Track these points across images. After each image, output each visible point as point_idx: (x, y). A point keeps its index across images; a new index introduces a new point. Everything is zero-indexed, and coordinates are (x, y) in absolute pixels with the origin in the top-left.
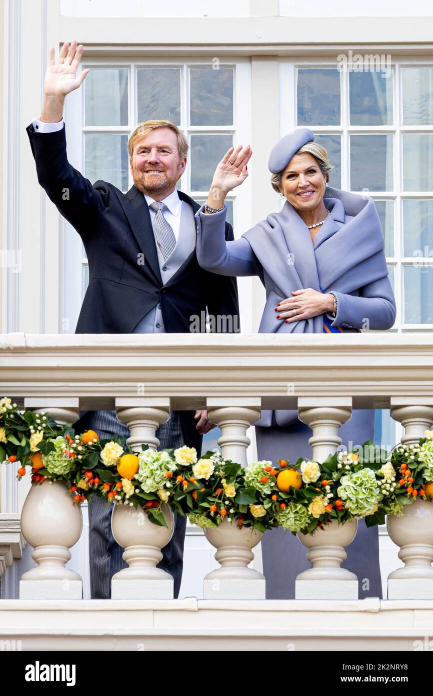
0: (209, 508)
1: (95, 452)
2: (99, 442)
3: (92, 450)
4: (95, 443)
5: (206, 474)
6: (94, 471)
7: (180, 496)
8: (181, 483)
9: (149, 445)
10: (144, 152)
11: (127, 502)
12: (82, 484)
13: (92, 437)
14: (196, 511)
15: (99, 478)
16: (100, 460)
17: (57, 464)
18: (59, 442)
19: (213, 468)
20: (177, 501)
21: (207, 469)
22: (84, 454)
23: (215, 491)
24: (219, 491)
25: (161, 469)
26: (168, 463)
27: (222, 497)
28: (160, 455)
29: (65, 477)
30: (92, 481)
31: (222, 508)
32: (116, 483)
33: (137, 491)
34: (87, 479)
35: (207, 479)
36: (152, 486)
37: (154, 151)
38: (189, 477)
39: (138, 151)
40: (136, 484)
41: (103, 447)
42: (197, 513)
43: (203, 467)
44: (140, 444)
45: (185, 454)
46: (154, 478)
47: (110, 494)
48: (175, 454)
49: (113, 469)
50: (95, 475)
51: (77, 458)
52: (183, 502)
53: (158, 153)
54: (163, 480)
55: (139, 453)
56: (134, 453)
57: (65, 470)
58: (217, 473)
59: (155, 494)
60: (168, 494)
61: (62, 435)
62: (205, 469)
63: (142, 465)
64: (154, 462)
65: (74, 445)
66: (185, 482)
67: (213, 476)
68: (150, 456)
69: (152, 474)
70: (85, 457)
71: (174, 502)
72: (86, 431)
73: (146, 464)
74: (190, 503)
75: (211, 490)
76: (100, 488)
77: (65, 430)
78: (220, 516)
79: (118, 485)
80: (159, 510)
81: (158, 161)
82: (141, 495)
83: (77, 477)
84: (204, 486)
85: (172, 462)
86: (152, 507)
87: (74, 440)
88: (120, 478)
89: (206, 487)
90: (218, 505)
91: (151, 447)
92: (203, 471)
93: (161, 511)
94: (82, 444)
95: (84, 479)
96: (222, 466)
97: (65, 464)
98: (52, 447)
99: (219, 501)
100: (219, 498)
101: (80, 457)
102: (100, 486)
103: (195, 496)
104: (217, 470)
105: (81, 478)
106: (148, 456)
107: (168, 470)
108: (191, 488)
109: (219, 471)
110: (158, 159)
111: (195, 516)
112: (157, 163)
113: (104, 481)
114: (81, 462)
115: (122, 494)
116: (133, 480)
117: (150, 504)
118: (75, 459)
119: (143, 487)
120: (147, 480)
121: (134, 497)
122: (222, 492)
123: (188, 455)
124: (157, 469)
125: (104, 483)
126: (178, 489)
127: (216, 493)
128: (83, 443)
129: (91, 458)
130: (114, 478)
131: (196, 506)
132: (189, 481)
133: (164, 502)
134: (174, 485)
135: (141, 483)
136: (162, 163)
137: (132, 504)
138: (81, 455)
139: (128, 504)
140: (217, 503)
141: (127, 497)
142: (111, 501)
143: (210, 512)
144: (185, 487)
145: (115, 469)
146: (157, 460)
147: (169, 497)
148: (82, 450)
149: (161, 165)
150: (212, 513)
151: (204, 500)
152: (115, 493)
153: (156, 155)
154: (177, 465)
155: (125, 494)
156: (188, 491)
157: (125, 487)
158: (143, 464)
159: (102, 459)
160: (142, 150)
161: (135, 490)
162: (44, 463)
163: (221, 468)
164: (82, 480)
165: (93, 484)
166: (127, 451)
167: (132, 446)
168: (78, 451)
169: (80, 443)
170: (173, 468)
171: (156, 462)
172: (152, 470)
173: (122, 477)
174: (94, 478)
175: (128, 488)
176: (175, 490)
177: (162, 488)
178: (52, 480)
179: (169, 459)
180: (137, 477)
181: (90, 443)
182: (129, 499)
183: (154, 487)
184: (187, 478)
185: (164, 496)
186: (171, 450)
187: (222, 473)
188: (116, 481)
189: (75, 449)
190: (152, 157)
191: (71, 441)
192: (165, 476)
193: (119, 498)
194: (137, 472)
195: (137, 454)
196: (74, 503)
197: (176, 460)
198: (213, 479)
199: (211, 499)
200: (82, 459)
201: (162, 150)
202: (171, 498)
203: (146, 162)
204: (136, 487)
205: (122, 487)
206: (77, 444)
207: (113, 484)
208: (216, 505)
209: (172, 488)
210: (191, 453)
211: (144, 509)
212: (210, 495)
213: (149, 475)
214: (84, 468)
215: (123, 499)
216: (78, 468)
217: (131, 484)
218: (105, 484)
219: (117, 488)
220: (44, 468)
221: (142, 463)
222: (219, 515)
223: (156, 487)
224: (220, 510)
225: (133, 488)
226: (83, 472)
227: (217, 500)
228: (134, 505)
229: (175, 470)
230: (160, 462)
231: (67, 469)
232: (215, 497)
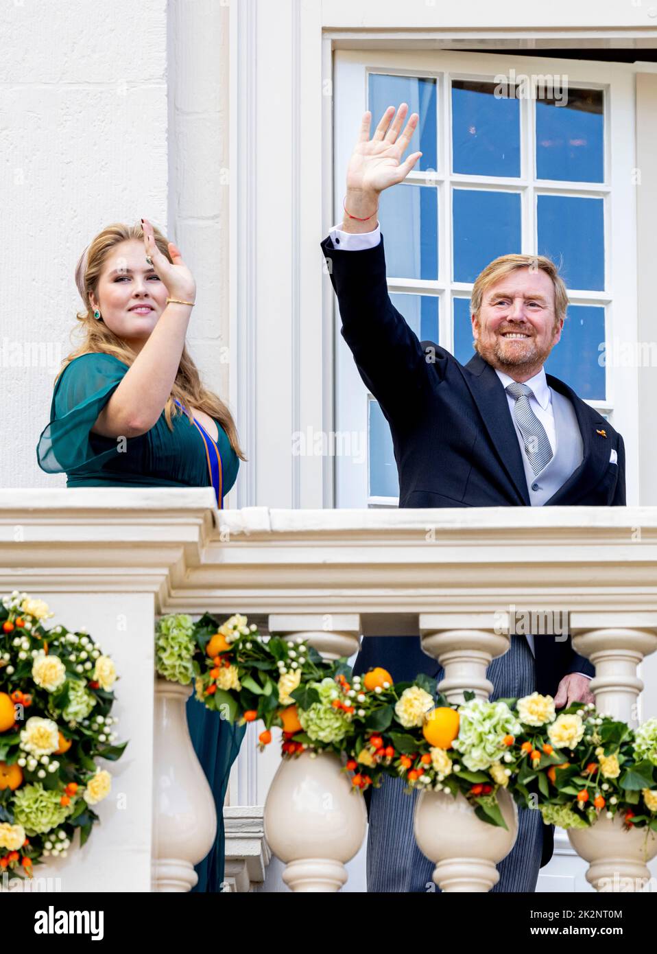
0: (576, 797)
1: (386, 704)
2: (393, 688)
3: (381, 701)
4: (387, 689)
5: (570, 739)
6: (385, 735)
7: (526, 777)
8: (529, 755)
9: (476, 692)
10: (501, 303)
11: (439, 787)
12: (366, 757)
13: (381, 680)
14: (555, 801)
15: (394, 748)
16: (395, 717)
17: (324, 724)
18: (328, 688)
19: (581, 729)
20: (522, 785)
21: (572, 731)
22: (368, 708)
23: (585, 767)
24: (591, 769)
25: (496, 732)
26: (507, 721)
27: (597, 778)
28: (494, 708)
29: (338, 746)
30: (382, 752)
31: (598, 795)
32: (421, 756)
33: (457, 768)
34: (373, 749)
35: (572, 748)
36: (481, 761)
37: (518, 303)
38: (542, 746)
39: (493, 300)
40: (455, 756)
41: (400, 695)
42: (556, 805)
43: (566, 729)
44: (461, 691)
45: (535, 707)
46: (484, 748)
47: (412, 774)
48: (519, 708)
49: (417, 732)
50: (387, 743)
51: (357, 714)
52: (533, 787)
53: (525, 308)
54: (499, 749)
55: (459, 706)
56: (451, 705)
57: (336, 735)
58: (588, 738)
59: (486, 773)
60: (508, 772)
61: (332, 676)
62: (569, 731)
63: (464, 726)
64: (484, 720)
65: (352, 693)
66: (535, 753)
67: (582, 743)
68: (477, 711)
69: (481, 741)
70: (369, 712)
71: (517, 787)
72: (371, 669)
73: (471, 723)
74: (543, 788)
75: (580, 766)
76: (396, 764)
77: (337, 668)
78: (595, 809)
79: (425, 758)
80: (494, 799)
81: (525, 319)
82: (463, 775)
83: (358, 745)
84: (567, 759)
85: (513, 720)
86: (482, 794)
87: (351, 684)
88: (427, 746)
89: (571, 761)
90: (591, 791)
91: (480, 695)
92: (566, 734)
93: (496, 802)
94: (365, 690)
95: (369, 749)
96: (596, 726)
97: (338, 724)
98: (314, 697)
99: (593, 785)
100: (593, 780)
101: (362, 713)
102: (394, 760)
103: (553, 775)
104: (589, 732)
105: (363, 747)
106: (474, 711)
107: (508, 733)
108: (547, 763)
109: (592, 735)
110: (524, 315)
111: (553, 809)
112: (523, 322)
113: (403, 752)
114: (363, 721)
115: (432, 773)
116: (451, 750)
117: (478, 790)
118: (353, 716)
119: (466, 761)
120: (474, 750)
121: (452, 779)
122: (597, 770)
123: (541, 709)
124: (490, 732)
125: (401, 755)
126: (525, 766)
127: (588, 771)
128: (367, 688)
129: (380, 715)
130: (418, 747)
131: (553, 792)
132: (542, 752)
133: (501, 786)
134: (517, 759)
135: (462, 755)
136: (531, 322)
137: (447, 790)
138: (364, 709)
139: (442, 790)
140: (589, 787)
141: (440, 778)
142: (413, 785)
143: (577, 803)
144: (536, 761)
145: (420, 732)
146: (490, 717)
147: (510, 778)
148: (365, 702)
149: (529, 325)
150: (581, 805)
151: (567, 783)
152: (420, 772)
153: (522, 310)
154: (523, 725)
155: (436, 774)
156: (540, 768)
157: (437, 761)
158: (467, 723)
159: (397, 716)
160: (500, 300)
161: (453, 766)
162: (303, 723)
163: (595, 730)
164: (364, 751)
165: (384, 757)
166: (440, 702)
167: (447, 693)
168: (358, 702)
169: (362, 689)
170: (516, 730)
171: (488, 721)
172: (480, 734)
173: (430, 746)
174: (385, 746)
175: (442, 764)
176: (519, 766)
177: (497, 763)
178: (315, 751)
179: (508, 714)
180: (455, 745)
181: (378, 690)
182: (443, 782)
183: (485, 761)
184: (539, 746)
185: (502, 776)
186: (511, 700)
187: (596, 738)
188: (422, 752)
189: (354, 700)
190: (515, 311)
191: (347, 686)
192: (501, 744)
193: (426, 779)
194: (456, 738)
195: (455, 707)
196: (352, 789)
197: (521, 715)
198: (582, 748)
199: (579, 781)
200: (365, 717)
201: (530, 302)
202: (513, 780)
203: (504, 318)
204: (455, 762)
205: (431, 762)
206: (356, 691)
207: (416, 757)
208: (588, 791)
209: (514, 763)
210: (546, 706)
211: (468, 799)
212: (577, 774)
213: (476, 742)
214: (370, 731)
215: (434, 783)
216: (359, 732)
217: (446, 757)
218: (403, 758)
219: (424, 764)
220: (301, 732)
221: (464, 722)
222: (592, 808)
223: (488, 761)
224: (594, 799)
225: (450, 763)
226: (366, 737)
227: (588, 783)
228: (452, 792)
229: (519, 733)
230: (494, 721)
231: (341, 733)
232: (586, 778)
